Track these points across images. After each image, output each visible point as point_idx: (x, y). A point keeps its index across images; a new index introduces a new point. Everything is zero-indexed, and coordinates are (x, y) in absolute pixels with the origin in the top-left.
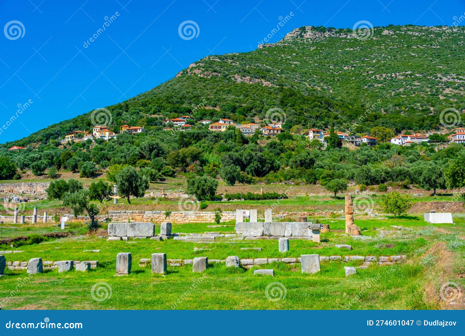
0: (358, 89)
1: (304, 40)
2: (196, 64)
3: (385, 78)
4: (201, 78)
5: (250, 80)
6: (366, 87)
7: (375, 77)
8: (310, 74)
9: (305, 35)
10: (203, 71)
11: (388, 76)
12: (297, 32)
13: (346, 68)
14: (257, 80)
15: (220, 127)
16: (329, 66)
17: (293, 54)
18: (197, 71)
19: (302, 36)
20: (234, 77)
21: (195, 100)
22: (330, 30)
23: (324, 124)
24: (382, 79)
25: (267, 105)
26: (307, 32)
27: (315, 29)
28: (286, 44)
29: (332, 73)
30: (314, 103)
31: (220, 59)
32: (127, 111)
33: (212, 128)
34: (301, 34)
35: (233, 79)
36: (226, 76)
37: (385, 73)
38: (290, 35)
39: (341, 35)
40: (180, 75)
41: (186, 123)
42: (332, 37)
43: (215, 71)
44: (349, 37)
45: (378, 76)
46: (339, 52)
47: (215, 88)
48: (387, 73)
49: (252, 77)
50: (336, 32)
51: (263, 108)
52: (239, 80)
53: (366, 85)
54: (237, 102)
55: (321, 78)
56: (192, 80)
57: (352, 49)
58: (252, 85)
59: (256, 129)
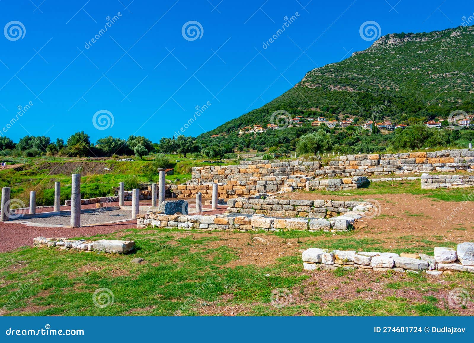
0: (417, 86)
1: (387, 46)
2: (307, 78)
3: (438, 78)
4: (309, 89)
5: (340, 88)
6: (423, 85)
7: (432, 77)
8: (385, 77)
9: (388, 41)
10: (311, 84)
11: (440, 76)
12: (383, 39)
13: (413, 69)
14: (344, 88)
15: (317, 123)
16: (402, 68)
17: (377, 60)
18: (307, 84)
19: (386, 43)
20: (330, 87)
21: (305, 105)
22: (409, 35)
23: (382, 116)
24: (436, 78)
25: (348, 105)
26: (390, 39)
27: (396, 36)
28: (373, 51)
29: (402, 74)
30: (379, 102)
31: (322, 74)
32: (268, 114)
33: (313, 124)
34: (385, 41)
35: (329, 88)
36: (325, 86)
37: (439, 73)
38: (377, 42)
39: (416, 39)
40: (297, 87)
41: (299, 121)
42: (410, 42)
43: (318, 84)
44: (423, 40)
45: (433, 76)
46: (412, 55)
47: (317, 96)
48: (440, 74)
49: (341, 86)
50: (414, 37)
51: (345, 107)
52: (333, 89)
53: (424, 83)
54: (330, 104)
55: (393, 78)
56: (304, 90)
57: (422, 52)
58: (340, 92)
59: (337, 123)
